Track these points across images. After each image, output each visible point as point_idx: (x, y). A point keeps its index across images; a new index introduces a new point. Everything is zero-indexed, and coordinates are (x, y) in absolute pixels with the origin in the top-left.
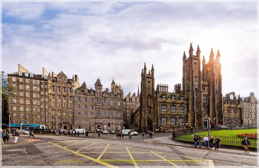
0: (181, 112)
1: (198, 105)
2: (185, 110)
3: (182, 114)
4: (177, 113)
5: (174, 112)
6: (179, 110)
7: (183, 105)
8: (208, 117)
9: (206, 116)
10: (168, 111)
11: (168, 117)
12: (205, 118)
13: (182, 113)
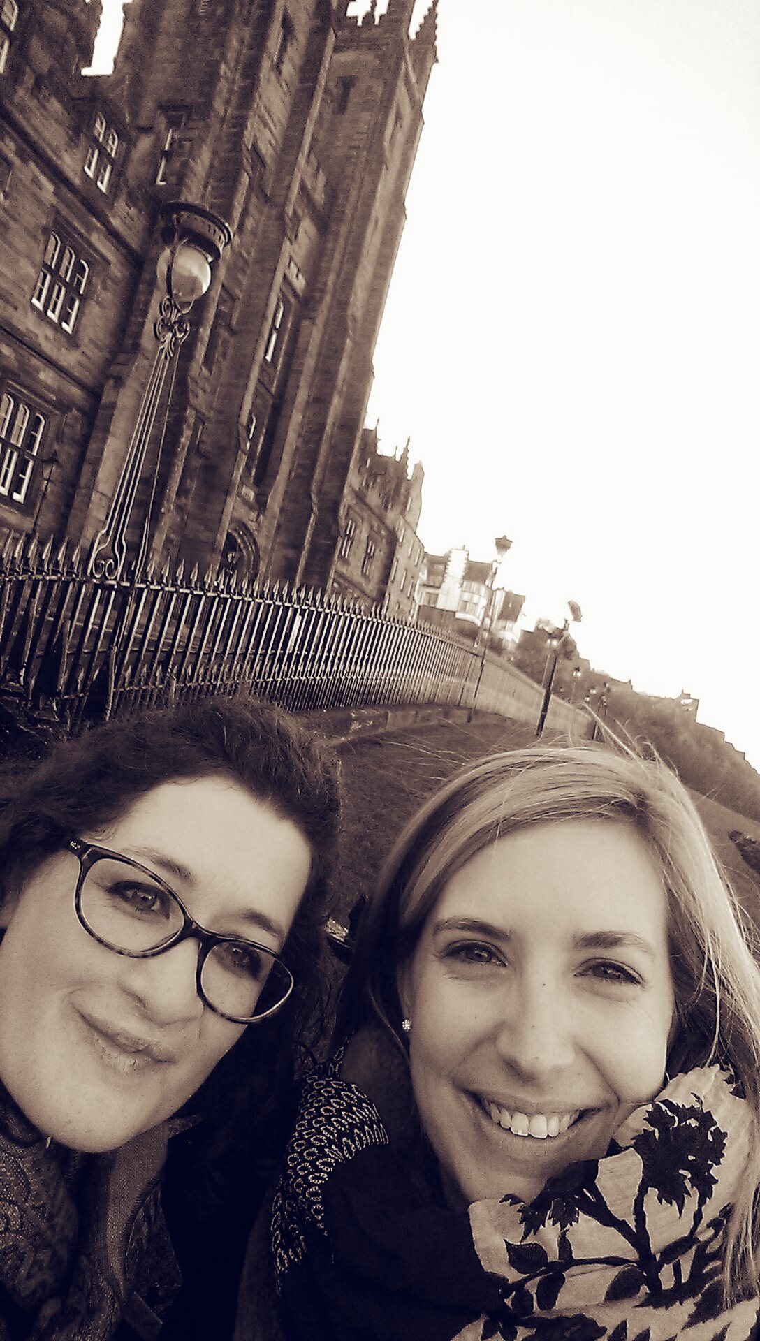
0: (42, 316)
1: (225, 342)
2: (94, 310)
3: (44, 337)
7: (95, 238)
8: (253, 508)
9: (246, 501)
12: (233, 510)
13: (57, 328)
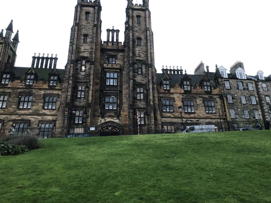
0: (48, 109)
3: (47, 112)
4: (36, 110)
5: (27, 109)
6: (41, 103)
8: (115, 117)
9: (110, 116)
10: (11, 107)
11: (6, 121)
12: (105, 120)
13: (51, 109)
